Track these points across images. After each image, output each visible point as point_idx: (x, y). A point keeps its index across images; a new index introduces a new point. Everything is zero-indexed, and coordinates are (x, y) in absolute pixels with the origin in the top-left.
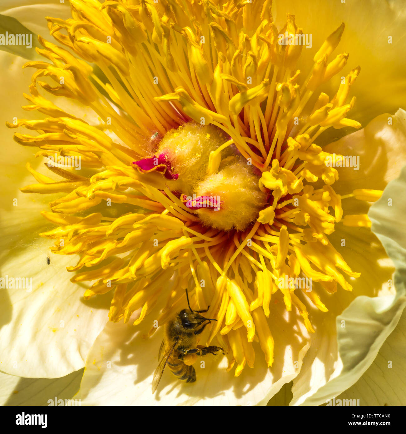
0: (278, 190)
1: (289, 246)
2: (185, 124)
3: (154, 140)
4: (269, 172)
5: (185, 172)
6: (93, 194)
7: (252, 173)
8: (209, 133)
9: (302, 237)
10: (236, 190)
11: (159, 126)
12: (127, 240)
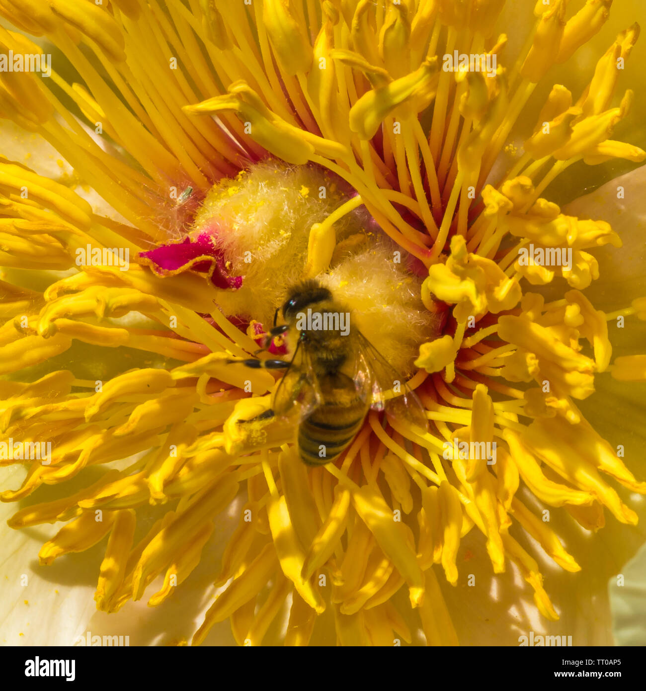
0: (467, 304)
1: (496, 429)
2: (253, 167)
3: (185, 205)
4: (445, 264)
5: (257, 273)
6: (51, 324)
7: (405, 269)
8: (306, 186)
9: (522, 407)
10: (372, 309)
11: (195, 173)
12: (137, 420)
